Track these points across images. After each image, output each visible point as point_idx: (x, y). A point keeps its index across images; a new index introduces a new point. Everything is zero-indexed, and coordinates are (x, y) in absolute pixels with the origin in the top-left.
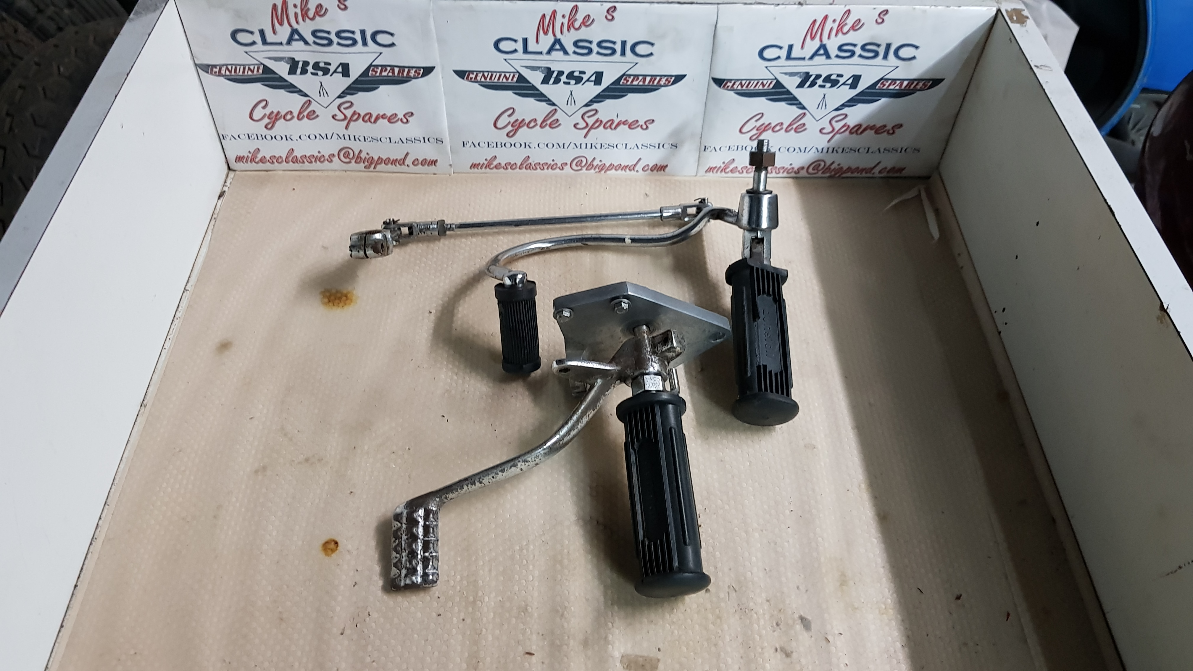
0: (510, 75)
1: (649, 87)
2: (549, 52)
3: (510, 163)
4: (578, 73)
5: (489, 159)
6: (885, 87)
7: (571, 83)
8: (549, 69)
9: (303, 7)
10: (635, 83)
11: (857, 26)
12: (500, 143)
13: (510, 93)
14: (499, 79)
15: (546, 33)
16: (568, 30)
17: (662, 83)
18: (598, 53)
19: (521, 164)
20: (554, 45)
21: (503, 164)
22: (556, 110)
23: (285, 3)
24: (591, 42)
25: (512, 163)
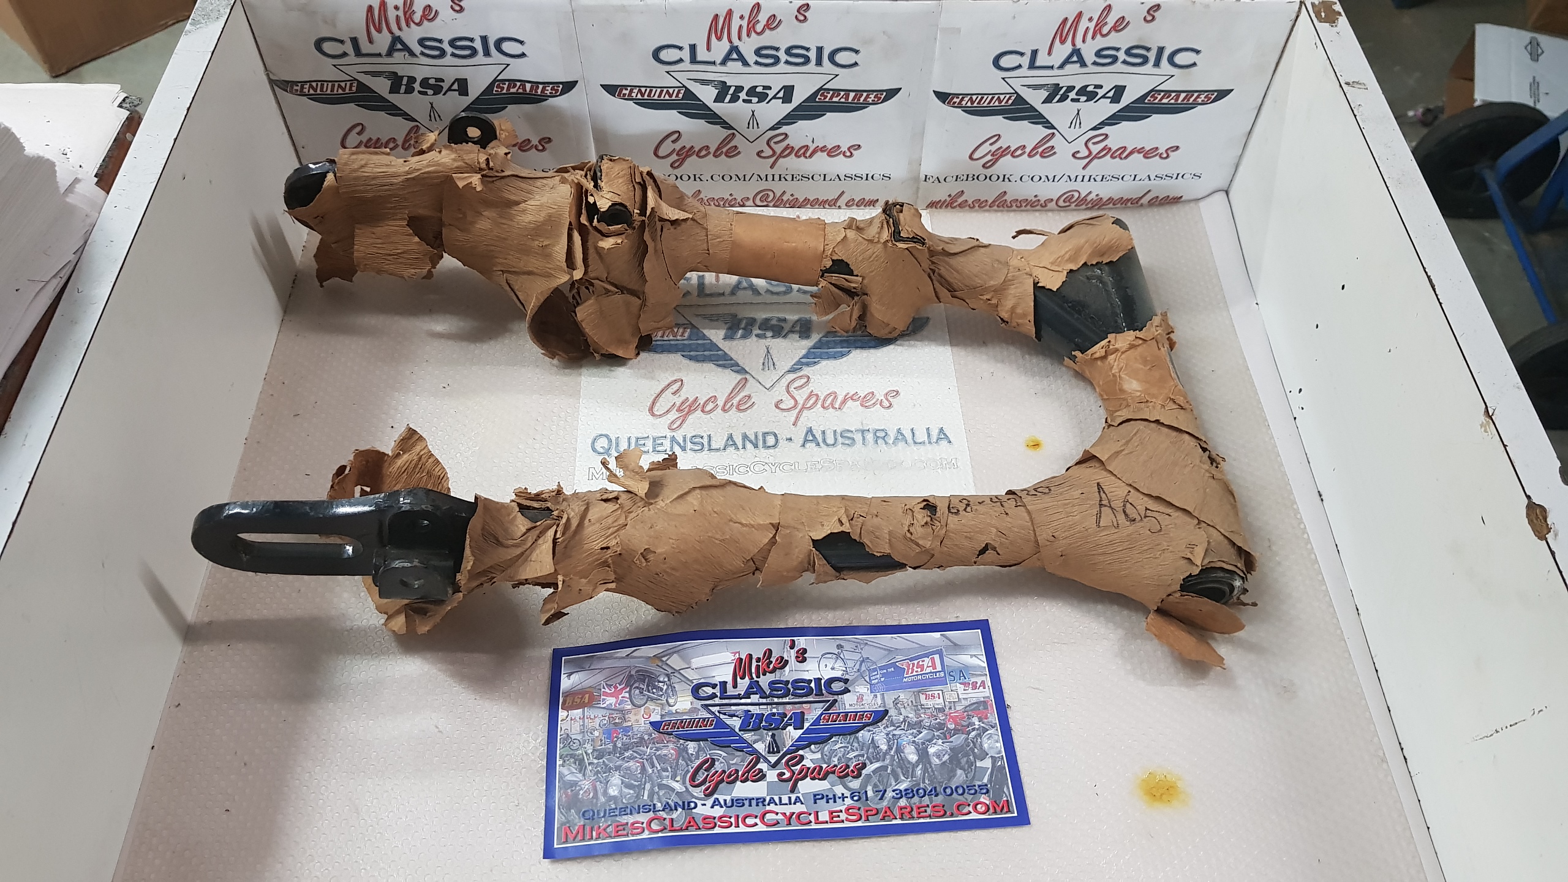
6: (1156, 101)
9: (406, 9)
11: (1121, 25)
23: (383, 5)
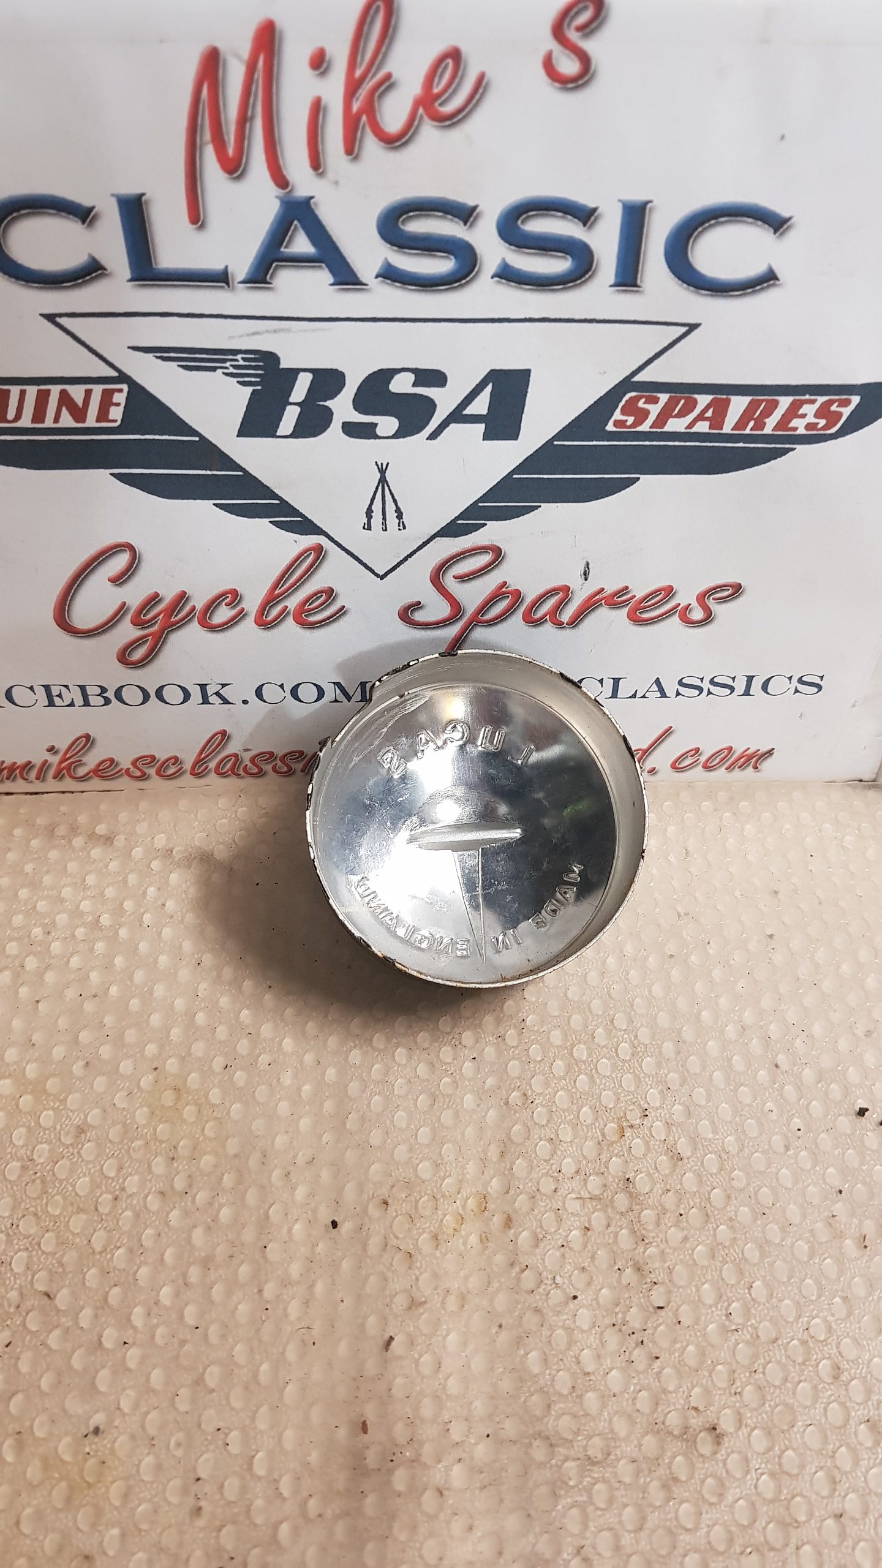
0: (88, 393)
1: (741, 445)
2: (260, 277)
3: (153, 758)
4: (411, 377)
5: (62, 746)
7: (379, 431)
8: (269, 359)
10: (675, 425)
12: (99, 691)
13: (101, 478)
14: (39, 415)
15: (234, 167)
16: (352, 148)
17: (799, 426)
18: (507, 275)
19: (200, 761)
20: (280, 234)
21: (125, 763)
22: (319, 550)
24: (466, 214)
25: (162, 756)
